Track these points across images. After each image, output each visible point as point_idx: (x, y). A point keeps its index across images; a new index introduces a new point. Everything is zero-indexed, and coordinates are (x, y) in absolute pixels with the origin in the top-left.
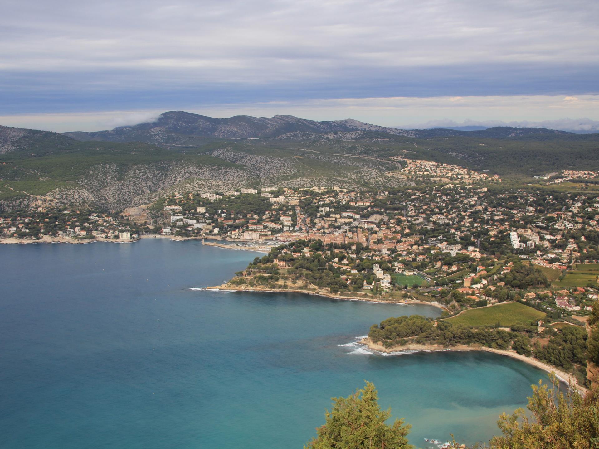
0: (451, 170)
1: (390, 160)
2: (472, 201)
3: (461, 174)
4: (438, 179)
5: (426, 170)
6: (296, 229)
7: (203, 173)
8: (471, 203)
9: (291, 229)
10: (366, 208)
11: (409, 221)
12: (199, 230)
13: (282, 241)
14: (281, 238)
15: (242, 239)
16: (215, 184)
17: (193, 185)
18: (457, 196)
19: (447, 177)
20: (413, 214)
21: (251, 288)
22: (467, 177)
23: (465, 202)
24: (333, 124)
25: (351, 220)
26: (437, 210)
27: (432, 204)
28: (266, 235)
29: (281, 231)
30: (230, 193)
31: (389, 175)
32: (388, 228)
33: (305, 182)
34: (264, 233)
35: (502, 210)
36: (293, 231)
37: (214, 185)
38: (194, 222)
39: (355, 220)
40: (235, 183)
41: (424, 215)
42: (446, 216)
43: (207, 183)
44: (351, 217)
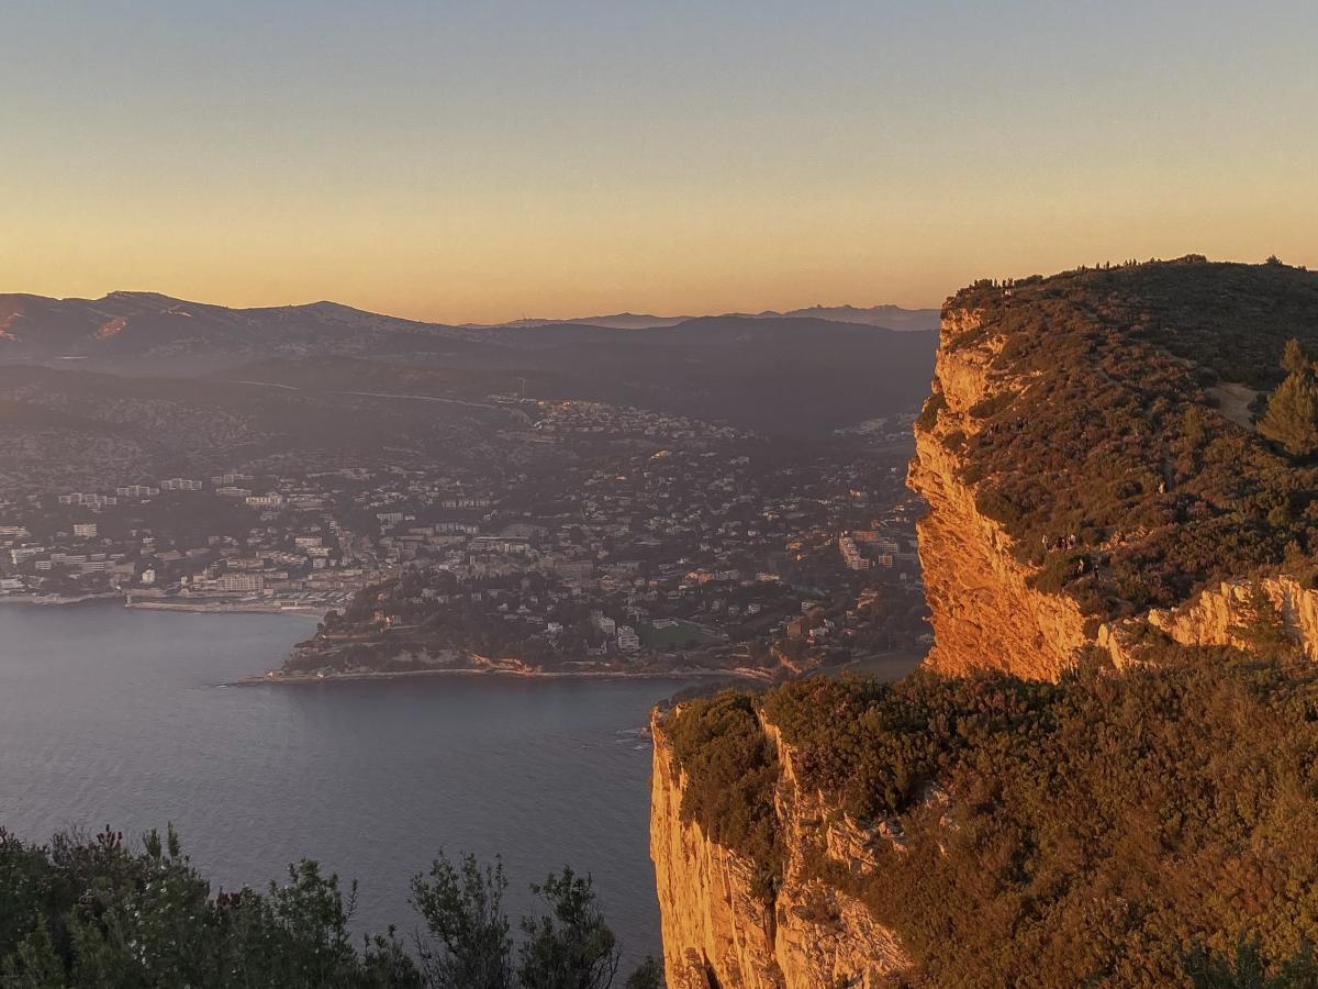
0: (652, 420)
1: (492, 402)
2: (726, 483)
3: (677, 429)
4: (627, 441)
5: (596, 423)
6: (344, 564)
7: (19, 446)
8: (725, 489)
9: (333, 563)
10: (487, 510)
11: (598, 534)
12: (104, 577)
13: (322, 591)
14: (316, 585)
15: (223, 592)
16: (74, 471)
17: (15, 476)
18: (688, 477)
19: (647, 437)
20: (603, 518)
21: (339, 675)
22: (692, 434)
23: (711, 487)
24: (281, 316)
25: (461, 539)
26: (655, 507)
27: (638, 494)
28: (279, 580)
29: (308, 568)
30: (134, 490)
31: (508, 437)
32: (558, 549)
33: (308, 460)
34: (270, 576)
35: (798, 499)
36: (339, 568)
37: (70, 474)
38: (78, 559)
39: (470, 537)
40: (124, 468)
41: (628, 520)
42: (679, 520)
43: (54, 470)
44: (460, 533)
